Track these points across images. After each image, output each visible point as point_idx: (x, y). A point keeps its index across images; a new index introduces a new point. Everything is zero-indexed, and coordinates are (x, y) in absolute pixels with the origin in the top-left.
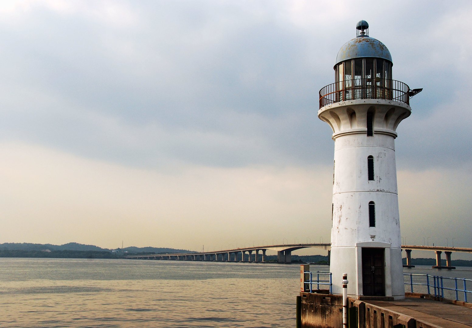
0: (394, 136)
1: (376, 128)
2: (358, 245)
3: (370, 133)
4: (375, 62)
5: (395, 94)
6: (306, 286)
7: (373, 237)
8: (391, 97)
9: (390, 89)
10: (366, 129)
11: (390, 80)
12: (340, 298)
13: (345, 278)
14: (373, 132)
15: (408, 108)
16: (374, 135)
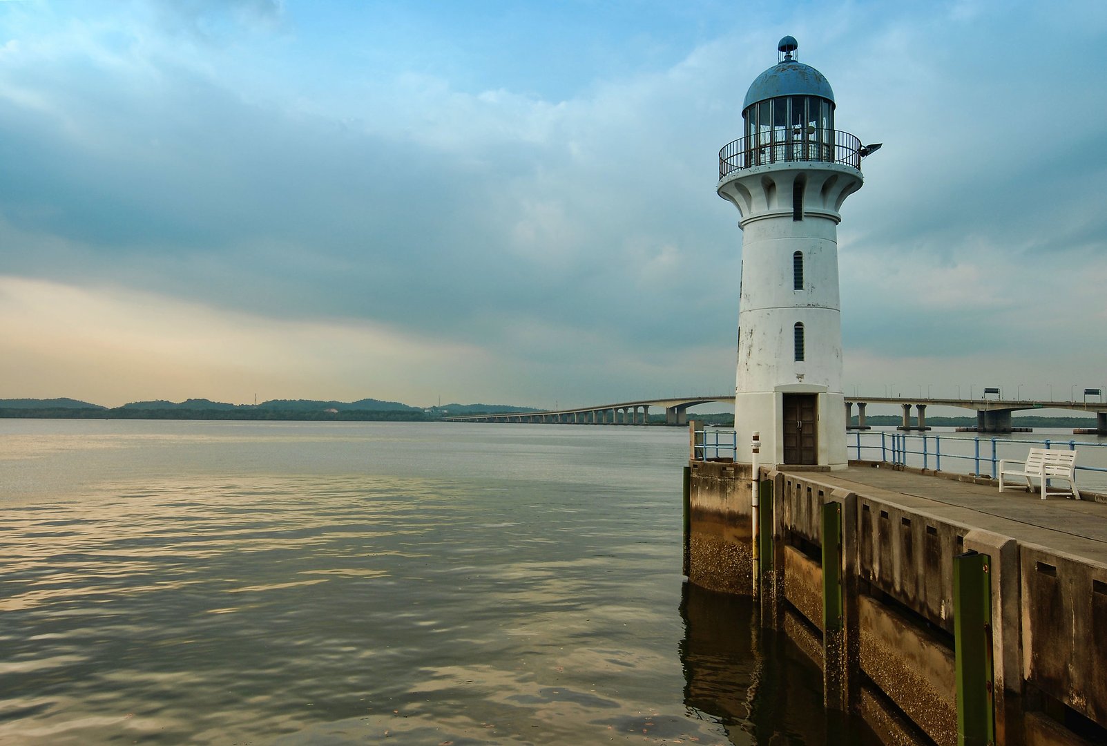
0: (837, 220)
1: (806, 208)
2: (776, 389)
3: (797, 216)
4: (807, 102)
5: (839, 154)
6: (699, 453)
7: (800, 377)
8: (831, 158)
9: (831, 146)
10: (792, 210)
11: (831, 131)
12: (747, 469)
13: (756, 438)
14: (803, 214)
15: (858, 175)
16: (803, 218)
